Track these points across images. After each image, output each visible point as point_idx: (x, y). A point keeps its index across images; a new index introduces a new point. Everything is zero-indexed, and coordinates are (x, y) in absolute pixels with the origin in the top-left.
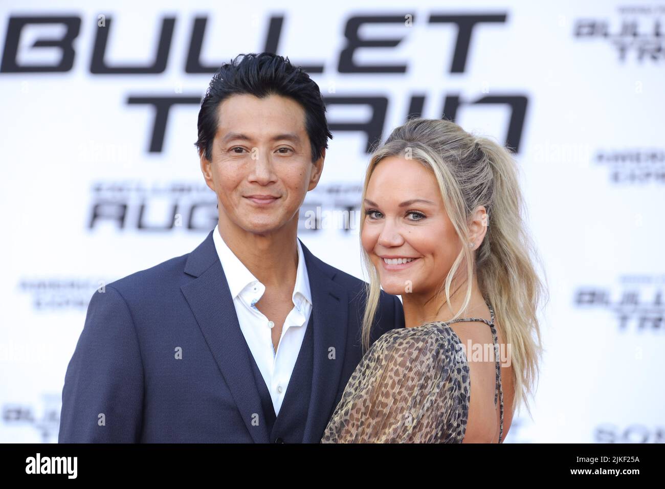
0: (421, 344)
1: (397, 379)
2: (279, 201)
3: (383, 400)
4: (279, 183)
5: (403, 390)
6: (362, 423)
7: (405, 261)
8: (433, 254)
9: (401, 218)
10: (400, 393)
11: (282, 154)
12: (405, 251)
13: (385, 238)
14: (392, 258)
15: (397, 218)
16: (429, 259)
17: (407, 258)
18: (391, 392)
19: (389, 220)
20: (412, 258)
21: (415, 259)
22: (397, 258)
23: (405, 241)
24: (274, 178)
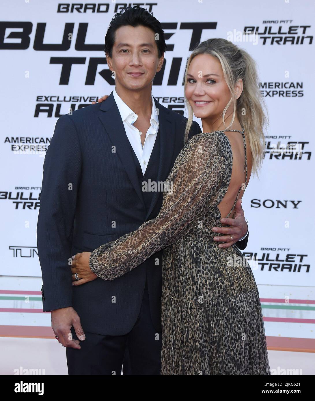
0: (210, 140)
1: (199, 155)
2: (143, 75)
3: (193, 165)
4: (143, 66)
5: (202, 160)
6: (184, 176)
7: (205, 102)
8: (218, 100)
9: (204, 83)
10: (201, 162)
11: (145, 53)
12: (206, 98)
13: (197, 92)
14: (199, 101)
15: (202, 82)
16: (216, 102)
17: (206, 101)
18: (197, 161)
19: (199, 83)
20: (208, 101)
21: (210, 102)
22: (202, 101)
23: (206, 94)
24: (141, 64)
